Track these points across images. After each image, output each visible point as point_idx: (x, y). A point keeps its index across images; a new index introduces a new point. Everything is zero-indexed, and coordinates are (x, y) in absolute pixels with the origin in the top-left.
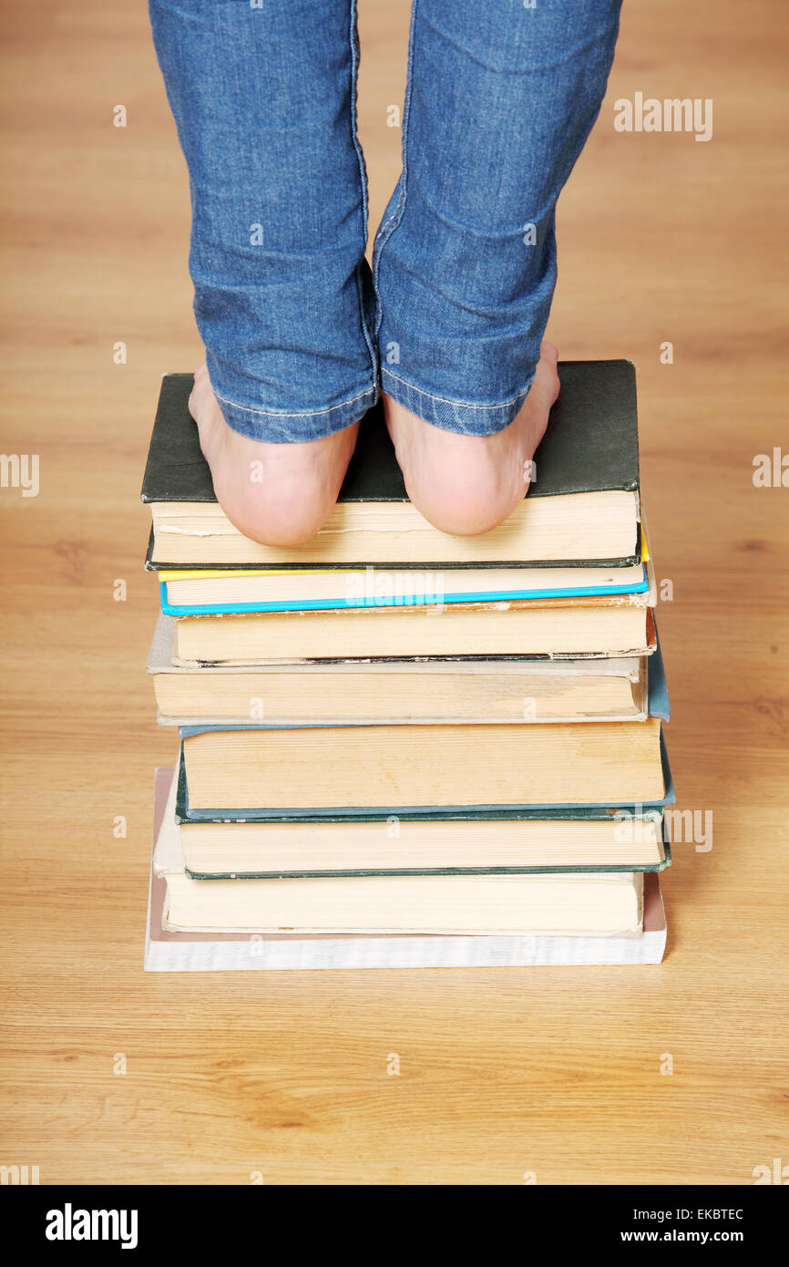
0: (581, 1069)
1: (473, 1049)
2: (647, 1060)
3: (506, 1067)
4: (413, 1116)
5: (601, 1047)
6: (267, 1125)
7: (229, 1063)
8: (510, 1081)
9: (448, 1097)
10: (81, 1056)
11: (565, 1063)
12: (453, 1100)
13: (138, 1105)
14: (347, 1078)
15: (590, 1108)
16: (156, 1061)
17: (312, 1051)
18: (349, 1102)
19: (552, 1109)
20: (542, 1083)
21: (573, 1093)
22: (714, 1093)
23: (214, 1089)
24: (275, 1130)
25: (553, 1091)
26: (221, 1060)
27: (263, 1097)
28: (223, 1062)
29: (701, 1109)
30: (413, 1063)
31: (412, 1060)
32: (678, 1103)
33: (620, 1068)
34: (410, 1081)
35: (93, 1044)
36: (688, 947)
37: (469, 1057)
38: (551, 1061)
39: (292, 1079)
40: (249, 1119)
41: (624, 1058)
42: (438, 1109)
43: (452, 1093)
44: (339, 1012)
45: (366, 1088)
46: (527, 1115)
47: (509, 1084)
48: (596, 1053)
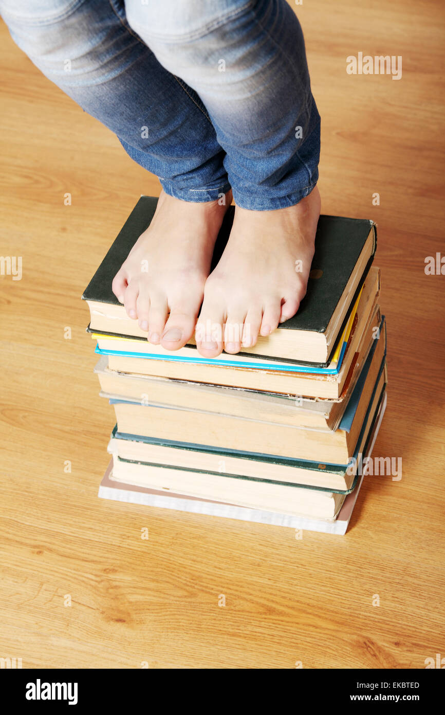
0: (274, 605)
1: (228, 581)
2: (308, 605)
3: (238, 598)
4: (180, 626)
5: (290, 592)
6: (109, 619)
7: (110, 570)
8: (237, 608)
9: (202, 615)
10: (45, 552)
11: (268, 600)
12: (204, 617)
13: (56, 592)
14: (160, 592)
15: (266, 636)
16: (78, 562)
17: (151, 569)
18: (154, 609)
19: (248, 632)
20: (251, 613)
21: (263, 623)
22: (331, 635)
23: (95, 588)
24: (112, 623)
25: (253, 620)
26: (107, 567)
27: (116, 598)
28: (108, 569)
29: (319, 645)
30: (196, 587)
31: (196, 584)
32: (311, 639)
33: (292, 608)
34: (189, 600)
35: (54, 544)
36: (362, 525)
37: (224, 587)
38: (261, 597)
39: (135, 588)
40: (103, 613)
41: (298, 601)
42: (193, 622)
43: (206, 612)
44: (177, 542)
45: (166, 601)
46: (234, 635)
47: (235, 611)
48: (286, 595)
